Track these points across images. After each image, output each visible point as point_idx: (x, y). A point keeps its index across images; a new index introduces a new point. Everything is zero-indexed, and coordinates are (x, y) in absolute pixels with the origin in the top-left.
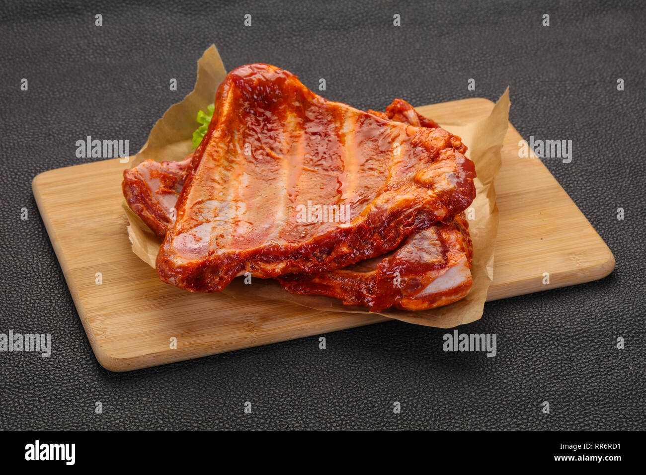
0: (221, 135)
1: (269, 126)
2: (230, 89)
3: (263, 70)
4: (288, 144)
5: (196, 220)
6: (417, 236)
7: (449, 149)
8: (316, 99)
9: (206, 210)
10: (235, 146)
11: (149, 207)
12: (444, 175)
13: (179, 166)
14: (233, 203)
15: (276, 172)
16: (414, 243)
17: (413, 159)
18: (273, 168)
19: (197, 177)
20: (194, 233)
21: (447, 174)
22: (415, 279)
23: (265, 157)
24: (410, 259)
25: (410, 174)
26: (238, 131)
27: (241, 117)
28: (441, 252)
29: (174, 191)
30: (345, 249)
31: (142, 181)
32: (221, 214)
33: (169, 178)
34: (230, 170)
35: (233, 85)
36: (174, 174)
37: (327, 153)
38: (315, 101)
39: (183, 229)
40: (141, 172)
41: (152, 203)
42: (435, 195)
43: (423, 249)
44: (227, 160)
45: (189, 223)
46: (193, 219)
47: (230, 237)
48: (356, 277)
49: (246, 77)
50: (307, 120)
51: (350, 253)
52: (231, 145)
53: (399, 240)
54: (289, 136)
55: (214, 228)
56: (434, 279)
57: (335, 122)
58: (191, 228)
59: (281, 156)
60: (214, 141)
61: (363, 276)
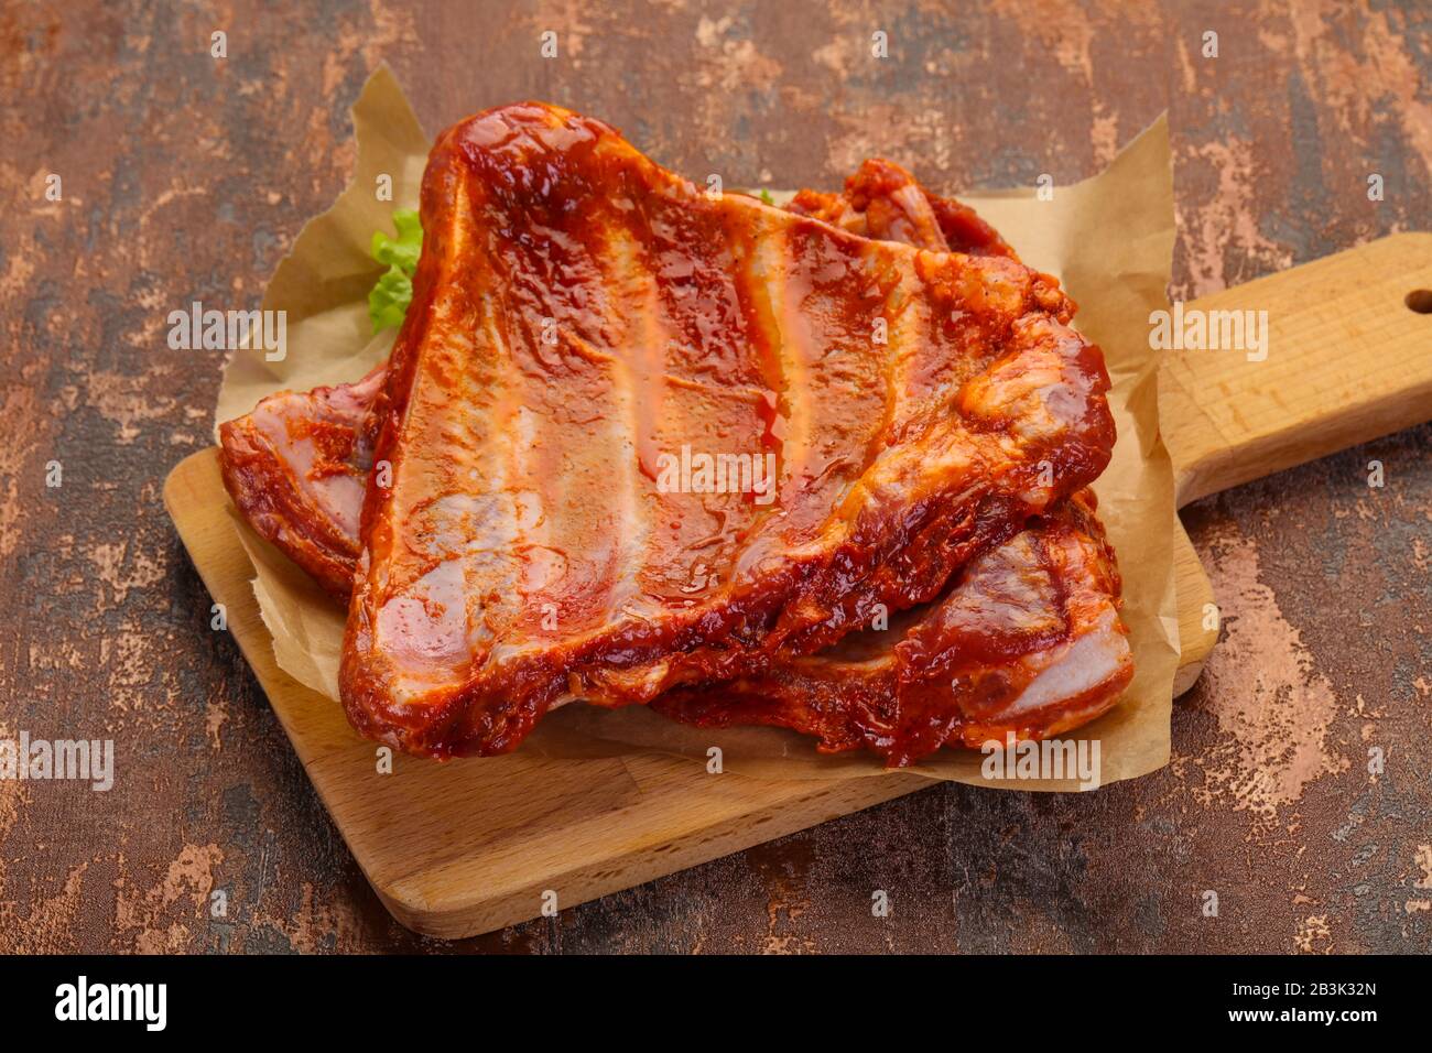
0: (453, 312)
1: (568, 271)
2: (458, 182)
3: (535, 124)
4: (622, 318)
5: (424, 557)
6: (988, 562)
7: (1036, 315)
8: (674, 187)
9: (443, 525)
10: (489, 336)
11: (297, 519)
12: (1035, 393)
13: (355, 397)
14: (508, 497)
15: (599, 399)
16: (983, 583)
17: (946, 346)
18: (591, 386)
19: (410, 435)
20: (422, 594)
21: (1041, 391)
22: (995, 677)
23: (569, 359)
24: (979, 628)
25: (943, 388)
26: (493, 293)
27: (495, 253)
28: (1052, 602)
29: (351, 466)
30: (810, 613)
31: (270, 453)
32: (483, 530)
33: (334, 433)
34: (486, 405)
35: (464, 171)
36: (345, 421)
37: (722, 334)
38: (671, 193)
39: (394, 587)
40: (266, 431)
41: (303, 509)
42: (1019, 452)
43: (1008, 596)
44: (476, 377)
45: (408, 567)
46: (414, 554)
47: (515, 598)
48: (843, 675)
49: (496, 146)
50: (661, 246)
51: (823, 620)
52: (480, 334)
53: (941, 578)
54: (621, 293)
55: (470, 575)
56: (1040, 672)
57: (731, 245)
58: (413, 580)
59: (606, 353)
60: (439, 331)
61: (859, 674)
